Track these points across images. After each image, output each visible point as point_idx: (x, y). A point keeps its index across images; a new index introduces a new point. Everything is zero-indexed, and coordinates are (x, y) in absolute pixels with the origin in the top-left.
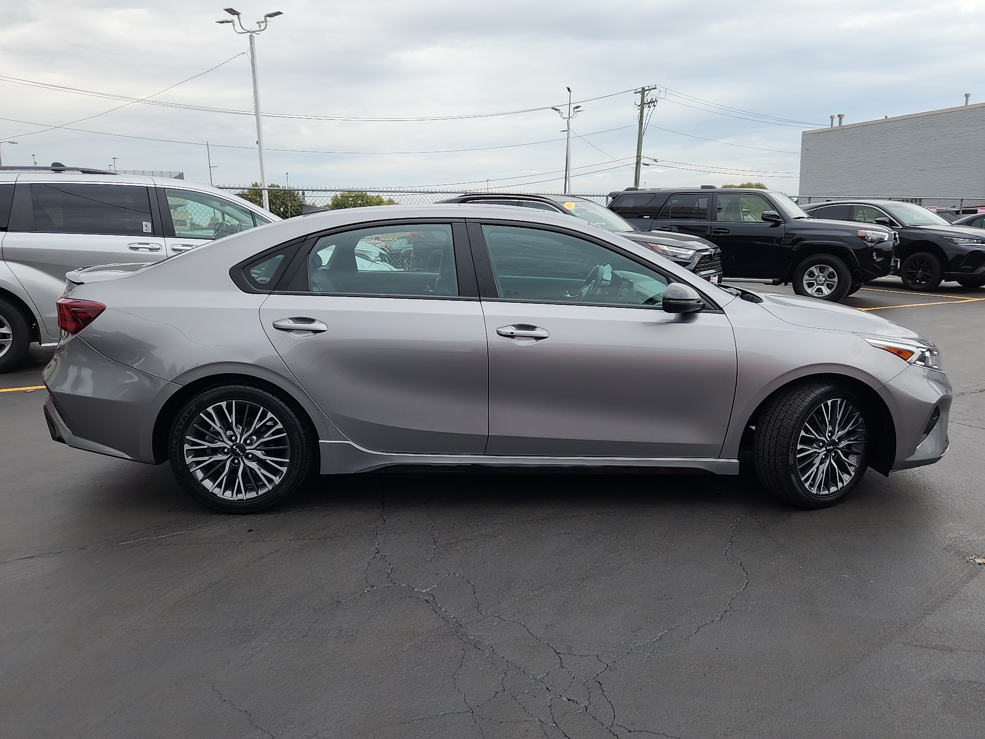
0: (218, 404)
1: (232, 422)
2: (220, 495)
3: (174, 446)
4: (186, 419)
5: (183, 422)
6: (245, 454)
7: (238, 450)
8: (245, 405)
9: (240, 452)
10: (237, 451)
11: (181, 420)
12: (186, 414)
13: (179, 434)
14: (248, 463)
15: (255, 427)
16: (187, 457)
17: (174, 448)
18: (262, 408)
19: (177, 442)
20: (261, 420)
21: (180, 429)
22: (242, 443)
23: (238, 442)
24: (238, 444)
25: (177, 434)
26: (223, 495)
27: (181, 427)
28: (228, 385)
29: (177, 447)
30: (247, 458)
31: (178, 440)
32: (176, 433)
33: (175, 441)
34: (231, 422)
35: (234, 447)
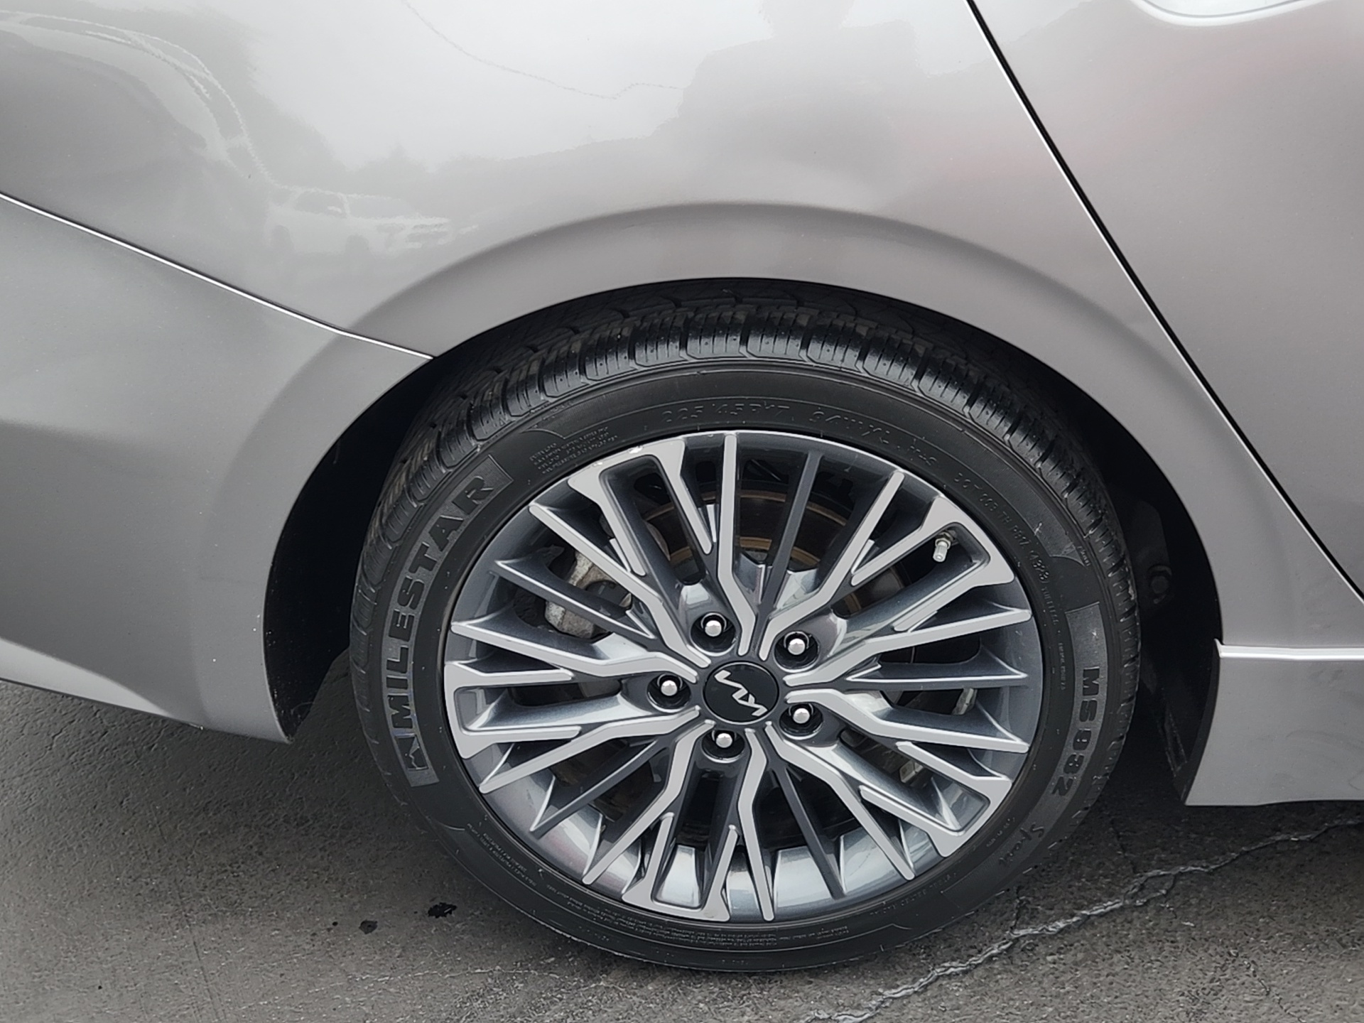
0: (636, 452)
1: (716, 547)
2: (639, 896)
3: (387, 674)
4: (454, 537)
5: (434, 554)
6: (778, 710)
7: (743, 692)
8: (796, 459)
9: (751, 702)
10: (737, 696)
11: (425, 539)
12: (448, 511)
13: (417, 613)
14: (791, 751)
15: (849, 576)
16: (463, 726)
17: (393, 683)
18: (898, 476)
19: (404, 652)
20: (884, 535)
21: (420, 586)
22: (763, 655)
23: (742, 651)
24: (742, 659)
25: (405, 611)
26: (654, 896)
27: (424, 577)
28: (700, 335)
29: (408, 676)
30: (786, 722)
31: (410, 645)
32: (395, 607)
33: (392, 649)
34: (707, 548)
35: (721, 676)
